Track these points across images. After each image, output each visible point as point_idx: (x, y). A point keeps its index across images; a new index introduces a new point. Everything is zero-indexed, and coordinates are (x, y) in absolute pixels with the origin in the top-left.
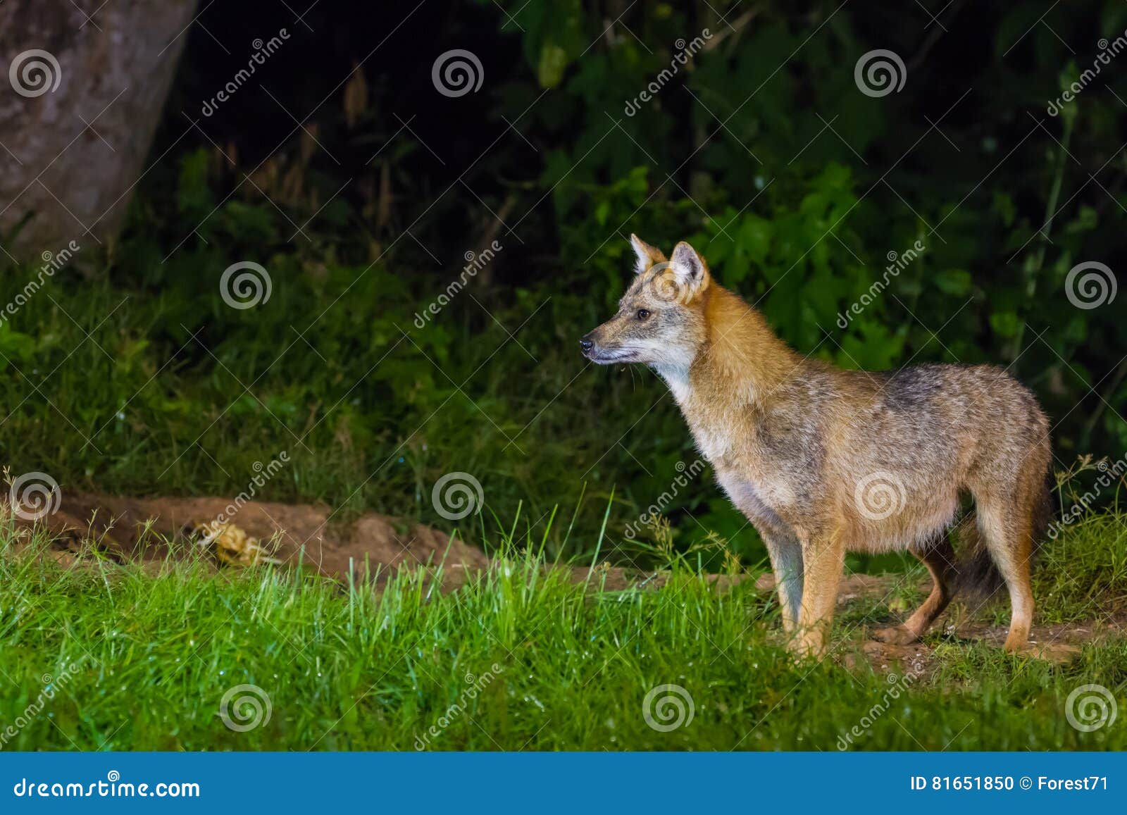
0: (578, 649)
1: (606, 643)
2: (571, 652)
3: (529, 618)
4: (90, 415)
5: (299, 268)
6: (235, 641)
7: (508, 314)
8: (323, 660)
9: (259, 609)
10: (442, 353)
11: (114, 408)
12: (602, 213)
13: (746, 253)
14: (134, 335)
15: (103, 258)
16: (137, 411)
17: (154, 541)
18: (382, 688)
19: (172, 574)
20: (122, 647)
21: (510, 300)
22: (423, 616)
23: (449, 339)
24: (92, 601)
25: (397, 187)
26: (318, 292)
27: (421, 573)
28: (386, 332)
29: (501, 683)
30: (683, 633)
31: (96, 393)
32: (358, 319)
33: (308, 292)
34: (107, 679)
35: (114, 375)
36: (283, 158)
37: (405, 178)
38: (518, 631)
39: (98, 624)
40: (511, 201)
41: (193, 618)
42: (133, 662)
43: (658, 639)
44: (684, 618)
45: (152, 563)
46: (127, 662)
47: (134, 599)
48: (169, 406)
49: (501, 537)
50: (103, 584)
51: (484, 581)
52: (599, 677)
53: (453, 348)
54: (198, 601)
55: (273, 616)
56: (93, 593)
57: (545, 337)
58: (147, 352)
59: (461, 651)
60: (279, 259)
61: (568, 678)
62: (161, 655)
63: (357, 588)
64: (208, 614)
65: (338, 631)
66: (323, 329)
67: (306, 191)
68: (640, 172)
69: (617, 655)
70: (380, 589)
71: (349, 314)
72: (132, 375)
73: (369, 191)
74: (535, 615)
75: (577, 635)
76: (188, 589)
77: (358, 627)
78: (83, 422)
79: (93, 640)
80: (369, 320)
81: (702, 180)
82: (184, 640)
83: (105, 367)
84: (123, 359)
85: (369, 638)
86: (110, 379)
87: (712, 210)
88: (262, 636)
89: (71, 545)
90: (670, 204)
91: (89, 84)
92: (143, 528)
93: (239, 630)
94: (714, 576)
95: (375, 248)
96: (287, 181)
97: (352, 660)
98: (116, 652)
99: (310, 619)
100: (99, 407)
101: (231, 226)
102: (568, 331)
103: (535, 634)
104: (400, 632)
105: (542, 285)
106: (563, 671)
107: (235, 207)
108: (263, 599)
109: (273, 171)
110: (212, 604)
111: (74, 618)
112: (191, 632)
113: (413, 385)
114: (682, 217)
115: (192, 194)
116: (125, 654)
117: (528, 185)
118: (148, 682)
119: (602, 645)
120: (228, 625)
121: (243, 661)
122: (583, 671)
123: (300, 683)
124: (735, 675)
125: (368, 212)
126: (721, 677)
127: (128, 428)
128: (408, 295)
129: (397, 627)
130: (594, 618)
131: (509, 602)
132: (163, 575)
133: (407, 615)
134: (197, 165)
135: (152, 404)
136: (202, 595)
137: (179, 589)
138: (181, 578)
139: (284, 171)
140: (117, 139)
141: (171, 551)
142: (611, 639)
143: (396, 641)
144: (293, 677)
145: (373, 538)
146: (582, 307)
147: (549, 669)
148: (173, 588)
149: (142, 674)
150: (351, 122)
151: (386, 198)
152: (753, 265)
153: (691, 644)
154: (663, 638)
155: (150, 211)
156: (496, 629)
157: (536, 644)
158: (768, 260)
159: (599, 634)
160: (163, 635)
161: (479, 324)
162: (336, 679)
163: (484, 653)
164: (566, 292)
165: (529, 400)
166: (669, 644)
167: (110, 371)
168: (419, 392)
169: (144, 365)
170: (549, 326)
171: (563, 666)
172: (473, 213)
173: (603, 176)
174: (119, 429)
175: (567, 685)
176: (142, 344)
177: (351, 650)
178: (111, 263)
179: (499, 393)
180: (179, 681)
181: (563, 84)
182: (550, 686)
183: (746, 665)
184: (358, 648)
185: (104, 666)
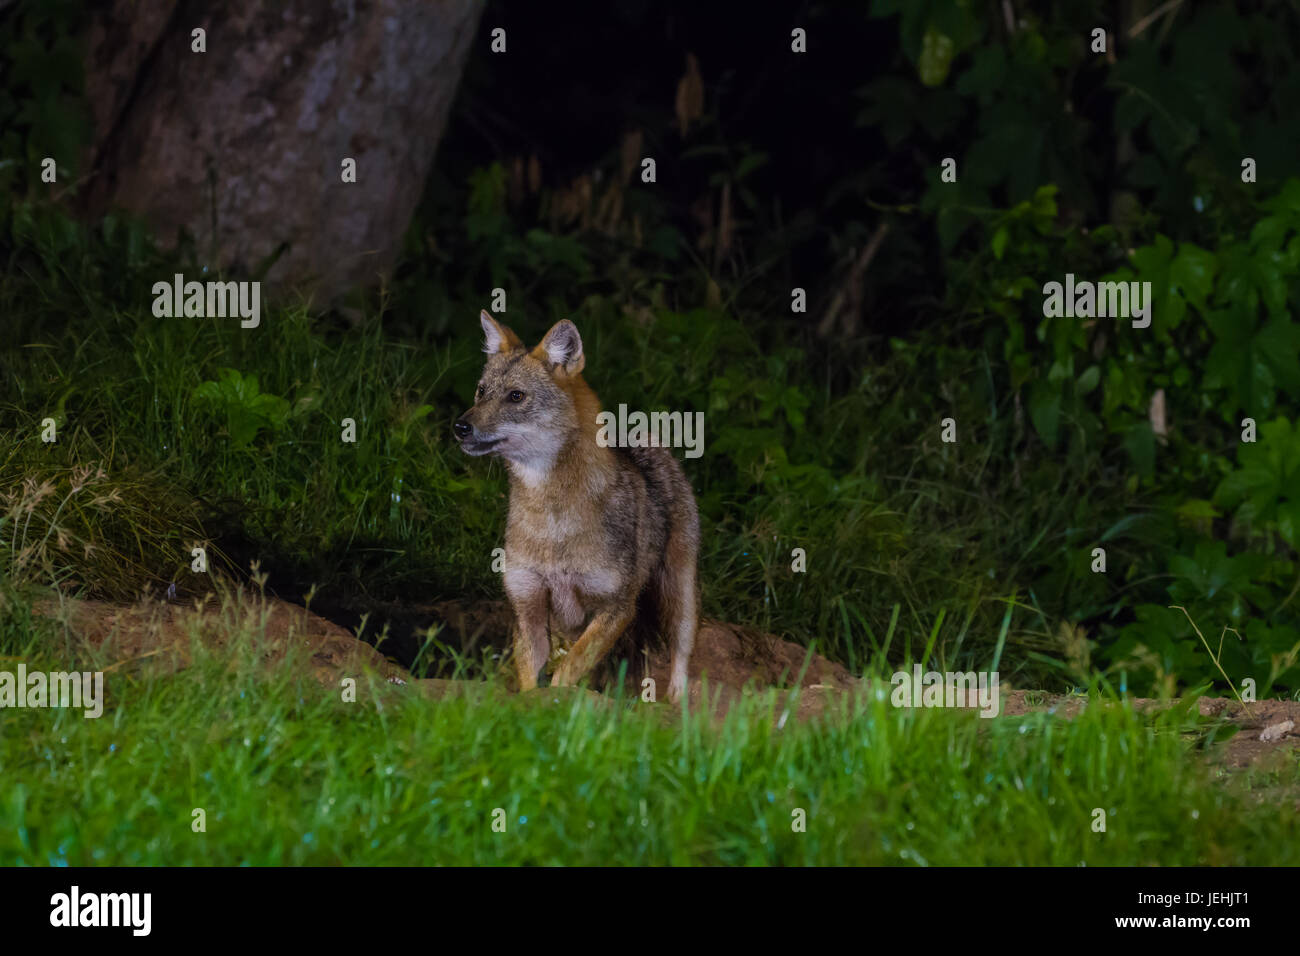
0: (970, 792)
1: (1006, 785)
2: (961, 796)
3: (908, 753)
4: (357, 498)
5: (619, 313)
6: (541, 780)
7: (881, 370)
8: (650, 805)
9: (569, 741)
10: (797, 420)
11: (388, 488)
12: (999, 243)
13: (1181, 292)
14: (413, 397)
15: (374, 302)
16: (415, 492)
17: (438, 653)
18: (723, 839)
19: (461, 695)
20: (399, 787)
21: (883, 354)
22: (776, 751)
23: (806, 404)
24: (362, 730)
25: (740, 210)
26: (642, 343)
27: (772, 695)
28: (727, 393)
29: (873, 834)
30: (1103, 773)
31: (365, 469)
32: (692, 377)
33: (628, 343)
34: (381, 827)
35: (388, 447)
36: (598, 175)
37: (751, 201)
38: (894, 768)
39: (368, 758)
40: (884, 228)
41: (487, 751)
42: (413, 806)
43: (1072, 780)
44: (1104, 754)
45: (436, 681)
46: (405, 806)
47: (413, 728)
48: (455, 486)
49: (871, 651)
50: (374, 708)
51: (851, 706)
52: (996, 827)
53: (809, 415)
54: (493, 730)
55: (587, 749)
56: (363, 720)
57: (928, 399)
58: (430, 417)
59: (822, 794)
60: (593, 301)
61: (958, 827)
62: (448, 798)
63: (692, 715)
64: (505, 746)
65: (668, 768)
66: (648, 390)
67: (627, 215)
68: (1049, 190)
69: (1020, 800)
70: (720, 715)
71: (680, 370)
72: (409, 447)
73: (706, 217)
74: (916, 748)
75: (968, 774)
76: (481, 715)
77: (692, 764)
78: (349, 505)
79: (362, 778)
80: (706, 379)
81: (1125, 203)
82: (475, 779)
83: (377, 436)
84: (400, 428)
85: (708, 778)
86: (382, 452)
87: (1138, 240)
88: (571, 775)
89: (336, 660)
90: (1085, 231)
91: (357, 83)
92: (424, 639)
93: (544, 767)
94: (1141, 701)
95: (714, 288)
96: (604, 203)
97: (685, 803)
98: (393, 791)
99: (634, 752)
100: (369, 487)
101: (533, 261)
102: (956, 391)
103: (915, 772)
104: (746, 769)
105: (924, 334)
106: (951, 820)
107: (537, 236)
108: (574, 727)
109: (586, 190)
110: (511, 731)
111: (340, 751)
112: (485, 768)
113: (762, 460)
114: (1101, 248)
115: (485, 220)
116: (402, 797)
117: (905, 209)
118: (431, 831)
119: (1000, 787)
120: (531, 760)
121: (550, 805)
122: (976, 821)
123: (622, 833)
124: (1167, 825)
125: (704, 242)
126: (1152, 828)
127: (406, 513)
128: (755, 347)
129: (743, 764)
130: (990, 753)
131: (884, 735)
132: (449, 697)
133: (754, 749)
134: (492, 183)
135: (434, 483)
136: (499, 723)
137: (469, 714)
138: (471, 699)
139: (599, 191)
140: (393, 152)
141: (460, 666)
142: (1011, 780)
143: (741, 780)
144: (612, 826)
145: (711, 652)
146: (974, 362)
147: (933, 817)
148: (462, 713)
149: (424, 821)
150: (684, 128)
151: (727, 225)
152: (1190, 307)
153: (1112, 785)
154: (1078, 779)
155: (431, 240)
156: (867, 766)
157: (918, 787)
158: (1210, 300)
159: (996, 772)
160: (450, 773)
161: (844, 384)
162: (667, 828)
163: (851, 798)
164: (953, 343)
165: (907, 479)
166: (1084, 786)
167: (384, 442)
168: (768, 469)
169: (425, 434)
170: (931, 385)
171: (951, 813)
172: (835, 243)
173: (1000, 197)
174: (394, 514)
175: (956, 837)
176: (425, 410)
177: (684, 792)
178: (384, 307)
179: (868, 471)
180: (469, 831)
181: (950, 82)
182: (933, 838)
183: (1184, 814)
184: (693, 788)
185: (377, 810)
